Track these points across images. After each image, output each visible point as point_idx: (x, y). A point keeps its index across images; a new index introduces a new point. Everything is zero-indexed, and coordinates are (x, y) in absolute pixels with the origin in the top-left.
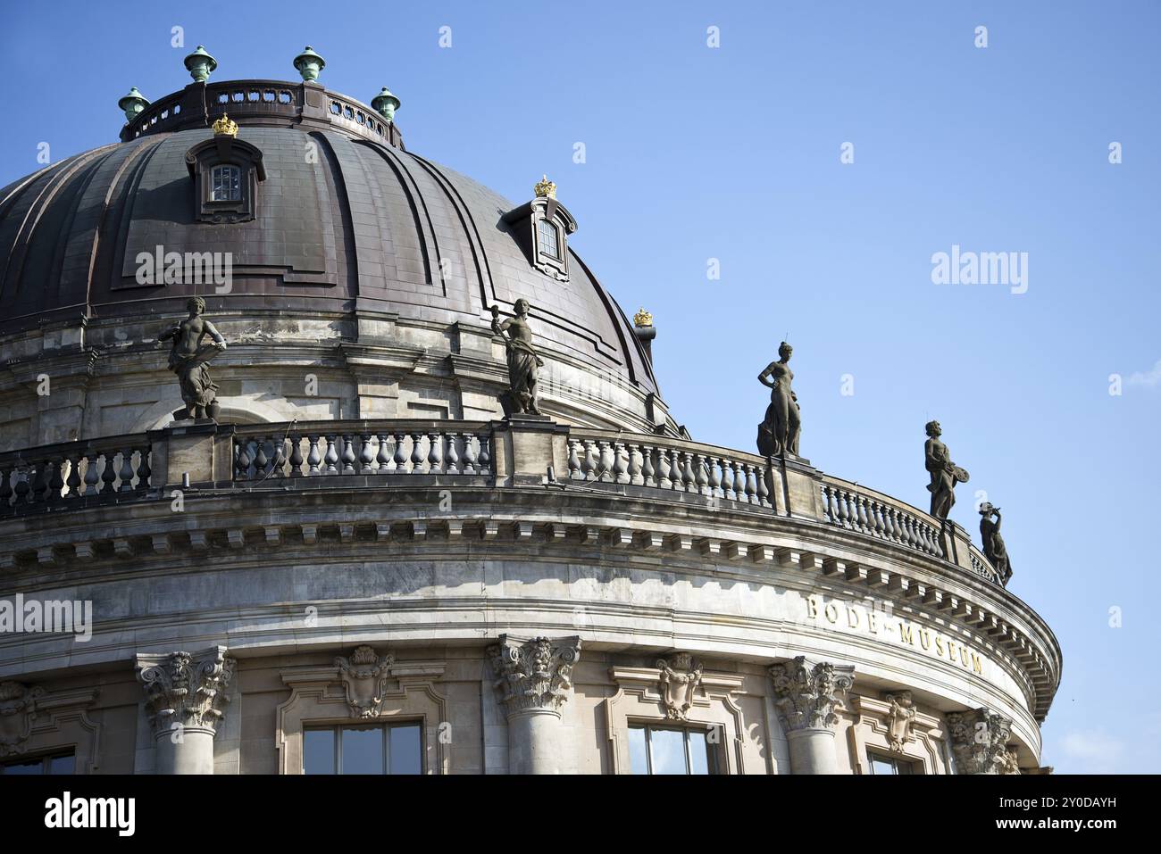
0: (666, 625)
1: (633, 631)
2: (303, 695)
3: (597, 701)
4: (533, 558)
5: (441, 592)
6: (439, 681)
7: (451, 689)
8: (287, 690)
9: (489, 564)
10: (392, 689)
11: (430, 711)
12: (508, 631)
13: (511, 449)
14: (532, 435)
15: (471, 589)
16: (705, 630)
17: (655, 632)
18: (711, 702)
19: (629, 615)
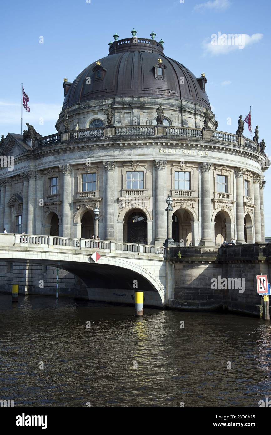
0: (130, 157)
1: (124, 159)
2: (80, 170)
3: (121, 169)
4: (108, 149)
5: (95, 155)
6: (97, 167)
7: (99, 168)
8: (78, 169)
9: (102, 150)
10: (91, 169)
11: (96, 172)
12: (103, 160)
13: (106, 131)
14: (109, 129)
15: (99, 154)
16: (137, 157)
17: (128, 158)
18: (141, 167)
19: (123, 156)
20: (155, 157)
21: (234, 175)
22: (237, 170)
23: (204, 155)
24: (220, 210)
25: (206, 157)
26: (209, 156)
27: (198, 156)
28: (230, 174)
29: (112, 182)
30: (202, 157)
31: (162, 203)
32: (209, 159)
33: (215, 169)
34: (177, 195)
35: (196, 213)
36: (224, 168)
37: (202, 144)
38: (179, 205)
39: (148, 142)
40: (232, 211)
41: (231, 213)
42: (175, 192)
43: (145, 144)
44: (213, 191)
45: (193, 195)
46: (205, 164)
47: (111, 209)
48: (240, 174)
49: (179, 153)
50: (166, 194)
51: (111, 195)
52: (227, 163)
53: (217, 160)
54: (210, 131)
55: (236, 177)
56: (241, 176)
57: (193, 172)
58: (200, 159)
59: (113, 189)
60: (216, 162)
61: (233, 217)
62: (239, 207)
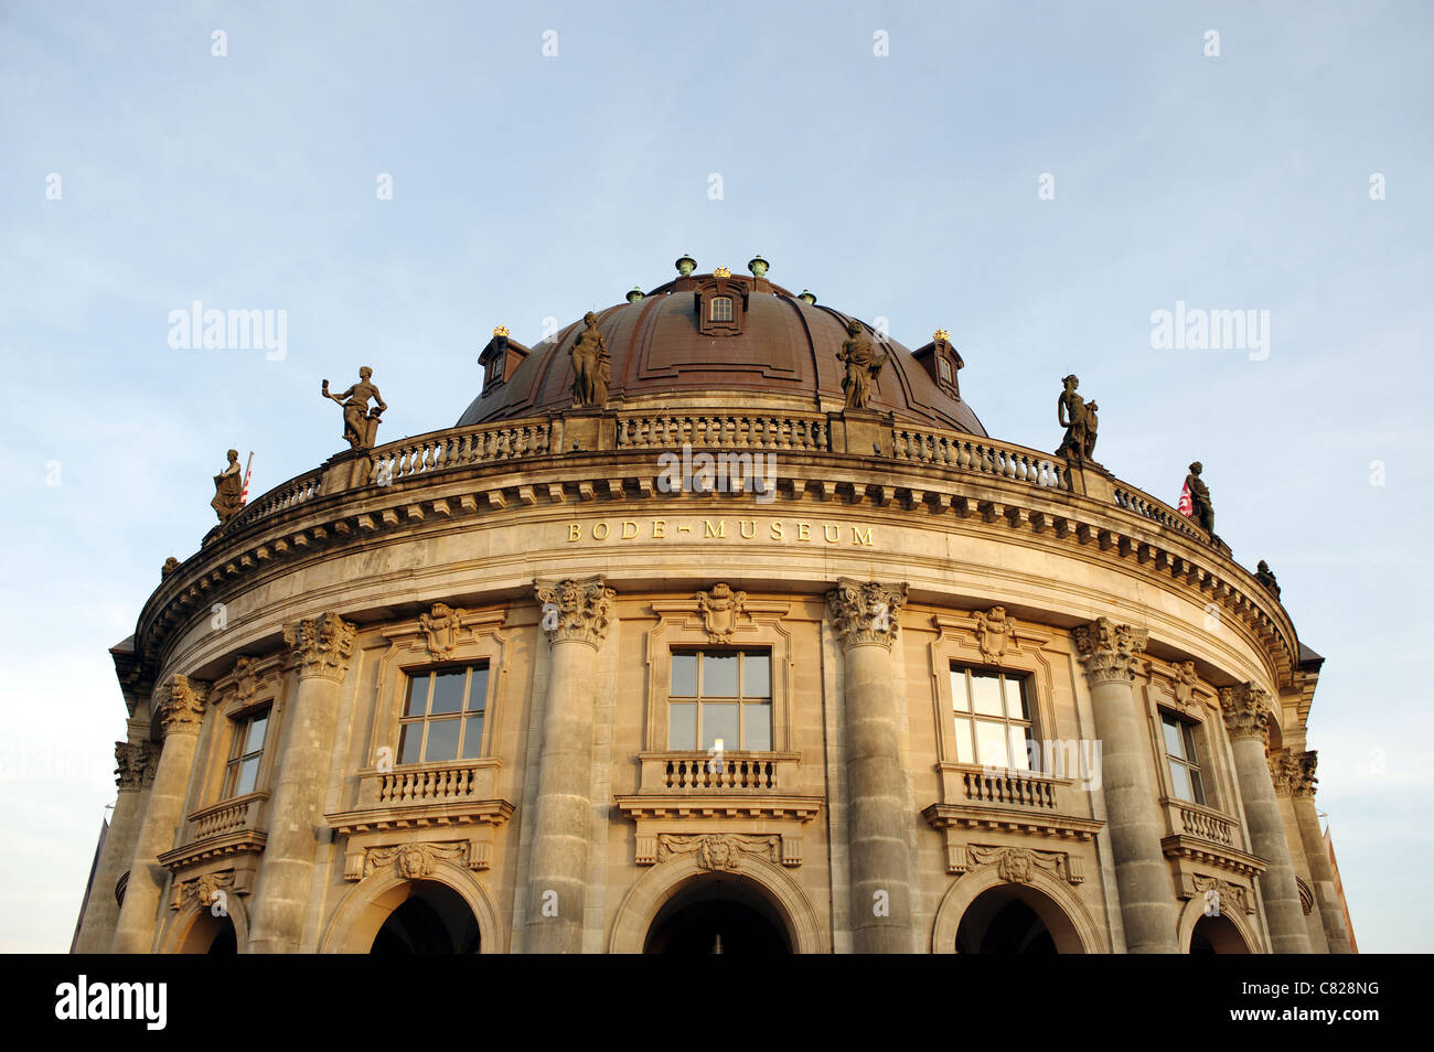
0: (410, 584)
1: (382, 597)
3: (374, 659)
4: (322, 559)
5: (268, 602)
9: (290, 569)
10: (260, 683)
11: (276, 693)
12: (290, 620)
13: (329, 480)
14: (341, 466)
16: (445, 579)
17: (399, 593)
18: (475, 635)
19: (377, 583)
20: (540, 566)
21: (1078, 670)
22: (1085, 635)
23: (848, 545)
24: (996, 881)
25: (856, 553)
26: (876, 548)
27: (805, 548)
28: (1043, 661)
29: (313, 734)
30: (827, 552)
31: (560, 836)
32: (878, 567)
33: (937, 629)
34: (675, 787)
35: (807, 905)
36: (995, 625)
37: (815, 475)
38: (689, 847)
39: (495, 485)
40: (1088, 888)
41: (1078, 901)
42: (661, 767)
43: (482, 498)
44: (932, 759)
45: (788, 783)
46: (852, 592)
47: (276, 890)
48: (1110, 663)
49: (682, 538)
50: (606, 785)
51: (295, 804)
52: (1004, 591)
53: (937, 574)
54: (873, 421)
55: (1091, 676)
56: (1115, 669)
57: (788, 647)
58: (820, 562)
59: (309, 774)
60: (926, 580)
61: (1095, 932)
62: (1132, 864)
